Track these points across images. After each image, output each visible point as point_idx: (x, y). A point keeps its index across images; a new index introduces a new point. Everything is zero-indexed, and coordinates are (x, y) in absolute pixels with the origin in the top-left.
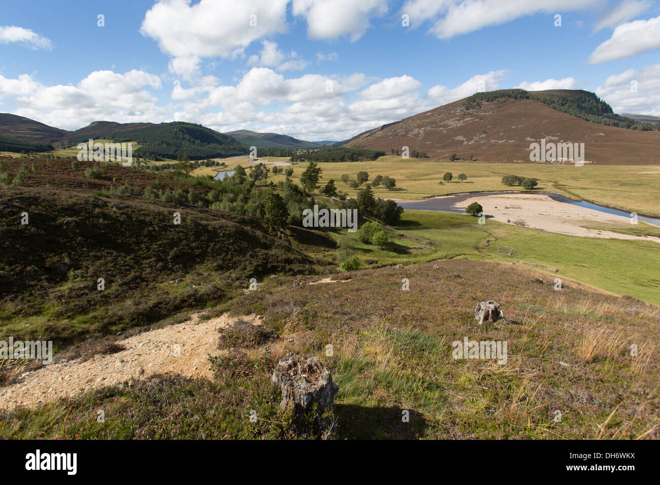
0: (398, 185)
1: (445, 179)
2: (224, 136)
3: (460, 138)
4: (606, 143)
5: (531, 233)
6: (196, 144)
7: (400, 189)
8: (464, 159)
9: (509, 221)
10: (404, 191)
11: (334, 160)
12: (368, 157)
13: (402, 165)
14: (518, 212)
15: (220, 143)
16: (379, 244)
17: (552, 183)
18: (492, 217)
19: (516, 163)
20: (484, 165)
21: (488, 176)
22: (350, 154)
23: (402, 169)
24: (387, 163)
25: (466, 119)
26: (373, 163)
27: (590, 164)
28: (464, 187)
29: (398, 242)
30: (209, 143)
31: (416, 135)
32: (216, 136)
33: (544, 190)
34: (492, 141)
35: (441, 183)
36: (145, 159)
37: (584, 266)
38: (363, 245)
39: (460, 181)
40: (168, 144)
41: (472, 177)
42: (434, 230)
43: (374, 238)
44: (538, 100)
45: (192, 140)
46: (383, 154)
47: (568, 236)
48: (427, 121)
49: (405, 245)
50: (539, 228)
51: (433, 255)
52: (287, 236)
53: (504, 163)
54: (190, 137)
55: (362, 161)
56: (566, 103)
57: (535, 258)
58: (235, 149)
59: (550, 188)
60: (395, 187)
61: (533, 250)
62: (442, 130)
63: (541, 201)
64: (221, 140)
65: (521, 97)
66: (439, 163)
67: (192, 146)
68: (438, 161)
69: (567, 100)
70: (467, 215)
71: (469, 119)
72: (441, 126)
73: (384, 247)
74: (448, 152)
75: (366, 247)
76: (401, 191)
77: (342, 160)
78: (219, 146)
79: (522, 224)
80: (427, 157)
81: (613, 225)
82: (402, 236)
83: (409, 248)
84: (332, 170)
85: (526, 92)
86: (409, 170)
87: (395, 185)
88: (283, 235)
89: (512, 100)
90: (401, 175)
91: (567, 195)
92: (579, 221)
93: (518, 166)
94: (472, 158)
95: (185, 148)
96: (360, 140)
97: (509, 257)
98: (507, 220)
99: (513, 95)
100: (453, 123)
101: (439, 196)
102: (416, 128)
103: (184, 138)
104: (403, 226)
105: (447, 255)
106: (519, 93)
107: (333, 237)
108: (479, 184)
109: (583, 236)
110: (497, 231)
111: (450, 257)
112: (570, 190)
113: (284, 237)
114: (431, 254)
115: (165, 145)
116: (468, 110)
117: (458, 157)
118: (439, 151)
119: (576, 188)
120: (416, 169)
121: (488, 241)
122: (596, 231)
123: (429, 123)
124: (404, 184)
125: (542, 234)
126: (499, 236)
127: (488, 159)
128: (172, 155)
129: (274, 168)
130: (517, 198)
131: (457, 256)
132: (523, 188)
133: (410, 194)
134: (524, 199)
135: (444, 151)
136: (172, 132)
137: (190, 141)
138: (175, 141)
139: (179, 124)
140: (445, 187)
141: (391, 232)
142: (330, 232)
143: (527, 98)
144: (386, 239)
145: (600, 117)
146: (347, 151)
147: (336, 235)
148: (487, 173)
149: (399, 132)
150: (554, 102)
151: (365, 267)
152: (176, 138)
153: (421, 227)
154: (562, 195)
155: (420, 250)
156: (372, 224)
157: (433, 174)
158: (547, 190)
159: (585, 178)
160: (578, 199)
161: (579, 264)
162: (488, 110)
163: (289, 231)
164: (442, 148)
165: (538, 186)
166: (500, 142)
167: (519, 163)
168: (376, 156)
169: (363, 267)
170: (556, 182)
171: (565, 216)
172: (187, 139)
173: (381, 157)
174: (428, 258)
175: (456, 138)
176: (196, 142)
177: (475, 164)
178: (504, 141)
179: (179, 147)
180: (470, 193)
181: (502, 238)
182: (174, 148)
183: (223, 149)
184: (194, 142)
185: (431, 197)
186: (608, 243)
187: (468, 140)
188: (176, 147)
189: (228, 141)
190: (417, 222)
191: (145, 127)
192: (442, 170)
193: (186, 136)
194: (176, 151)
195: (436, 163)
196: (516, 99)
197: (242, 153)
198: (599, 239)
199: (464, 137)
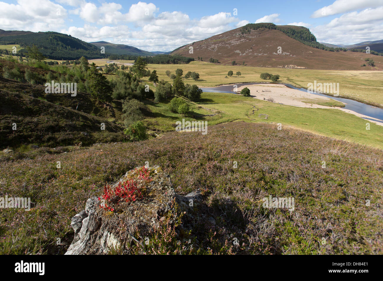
0: (201, 78)
1: (229, 75)
2: (89, 45)
3: (238, 51)
4: (312, 57)
5: (276, 105)
6: (68, 49)
7: (202, 80)
8: (240, 65)
9: (264, 99)
10: (204, 81)
11: (163, 63)
12: (184, 62)
13: (204, 66)
14: (269, 94)
15: (86, 49)
16: (183, 113)
17: (286, 78)
18: (255, 96)
19: (268, 67)
20: (250, 68)
21: (252, 74)
22: (172, 59)
23: (204, 69)
24: (195, 66)
25: (242, 40)
26: (187, 65)
27: (304, 69)
28: (240, 80)
29: (196, 111)
30: (78, 49)
31: (213, 49)
32: (83, 44)
33: (282, 82)
34: (255, 54)
35: (226, 77)
36: (27, 58)
37: (306, 125)
38: (172, 114)
39: (237, 76)
40: (46, 48)
41: (244, 74)
42: (221, 104)
43: (180, 108)
44: (281, 30)
45: (64, 45)
46: (193, 60)
47: (296, 107)
48: (219, 40)
49: (202, 114)
50: (281, 103)
51: (220, 120)
52: (112, 107)
53: (261, 67)
54: (63, 44)
55: (180, 64)
56: (294, 34)
57: (280, 120)
58: (97, 54)
59: (285, 81)
60: (199, 79)
61: (279, 116)
62: (228, 46)
63: (281, 88)
64: (86, 47)
65: (272, 28)
66: (226, 66)
67: (65, 50)
68: (225, 65)
69: (295, 32)
70: (241, 96)
71: (243, 40)
72: (227, 44)
73: (186, 115)
74: (230, 60)
75: (174, 115)
76: (203, 81)
77: (168, 63)
78: (85, 51)
79: (272, 101)
80: (219, 62)
81: (318, 101)
82: (201, 107)
83: (205, 116)
84: (161, 68)
85: (275, 25)
86: (209, 70)
87: (199, 78)
88: (108, 107)
89: (267, 29)
90: (203, 72)
91: (294, 85)
92: (301, 99)
93: (268, 69)
94: (244, 64)
95: (59, 51)
96: (180, 51)
97: (266, 120)
98: (263, 98)
99: (268, 27)
100: (234, 42)
101: (225, 84)
102: (213, 44)
103: (58, 44)
104: (203, 102)
105: (229, 120)
106: (271, 25)
107: (150, 109)
108: (248, 78)
109: (304, 107)
110: (258, 104)
111: (231, 121)
112: (295, 82)
113: (109, 109)
114: (219, 119)
115: (43, 48)
116: (243, 34)
117: (236, 63)
118: (226, 59)
119: (298, 81)
120: (212, 69)
121: (253, 111)
122: (310, 104)
123: (221, 42)
124: (205, 77)
125: (282, 106)
126: (260, 107)
127: (253, 65)
128: (49, 56)
129: (122, 66)
130: (268, 86)
131: (235, 120)
132: (271, 80)
133: (208, 83)
134: (272, 87)
135: (228, 59)
136: (48, 39)
137: (63, 47)
138: (51, 46)
139: (52, 34)
140: (228, 79)
141: (194, 105)
142: (148, 105)
143: (275, 29)
144: (188, 109)
145: (310, 43)
146: (171, 57)
147: (153, 107)
148: (252, 72)
149: (203, 47)
150: (289, 32)
151: (171, 130)
152: (52, 44)
153: (213, 102)
154: (291, 85)
155: (212, 117)
156: (179, 98)
157: (222, 72)
158: (284, 82)
159: (302, 76)
160: (299, 87)
161: (304, 123)
162: (254, 35)
163: (115, 104)
164: (227, 57)
165: (279, 80)
166: (260, 54)
167: (269, 67)
168: (189, 61)
169: (170, 129)
170: (288, 78)
171: (294, 96)
172: (60, 44)
173: (192, 62)
174: (216, 122)
175: (236, 52)
176: (67, 47)
177: (245, 67)
178: (262, 54)
179: (54, 50)
180: (243, 83)
181: (261, 109)
182: (50, 51)
183: (89, 54)
184: (66, 48)
185: (221, 85)
186: (316, 111)
187: (243, 53)
188: (52, 50)
189: (92, 48)
190: (211, 100)
191: (26, 34)
192: (227, 70)
193: (59, 42)
194: (52, 53)
195: (224, 66)
196: (269, 29)
197: (102, 57)
198: (312, 108)
199: (240, 51)
